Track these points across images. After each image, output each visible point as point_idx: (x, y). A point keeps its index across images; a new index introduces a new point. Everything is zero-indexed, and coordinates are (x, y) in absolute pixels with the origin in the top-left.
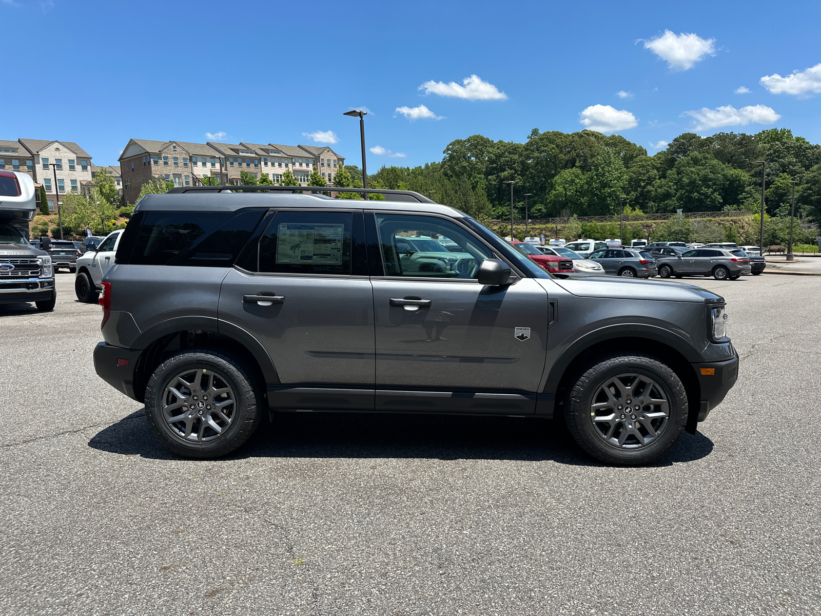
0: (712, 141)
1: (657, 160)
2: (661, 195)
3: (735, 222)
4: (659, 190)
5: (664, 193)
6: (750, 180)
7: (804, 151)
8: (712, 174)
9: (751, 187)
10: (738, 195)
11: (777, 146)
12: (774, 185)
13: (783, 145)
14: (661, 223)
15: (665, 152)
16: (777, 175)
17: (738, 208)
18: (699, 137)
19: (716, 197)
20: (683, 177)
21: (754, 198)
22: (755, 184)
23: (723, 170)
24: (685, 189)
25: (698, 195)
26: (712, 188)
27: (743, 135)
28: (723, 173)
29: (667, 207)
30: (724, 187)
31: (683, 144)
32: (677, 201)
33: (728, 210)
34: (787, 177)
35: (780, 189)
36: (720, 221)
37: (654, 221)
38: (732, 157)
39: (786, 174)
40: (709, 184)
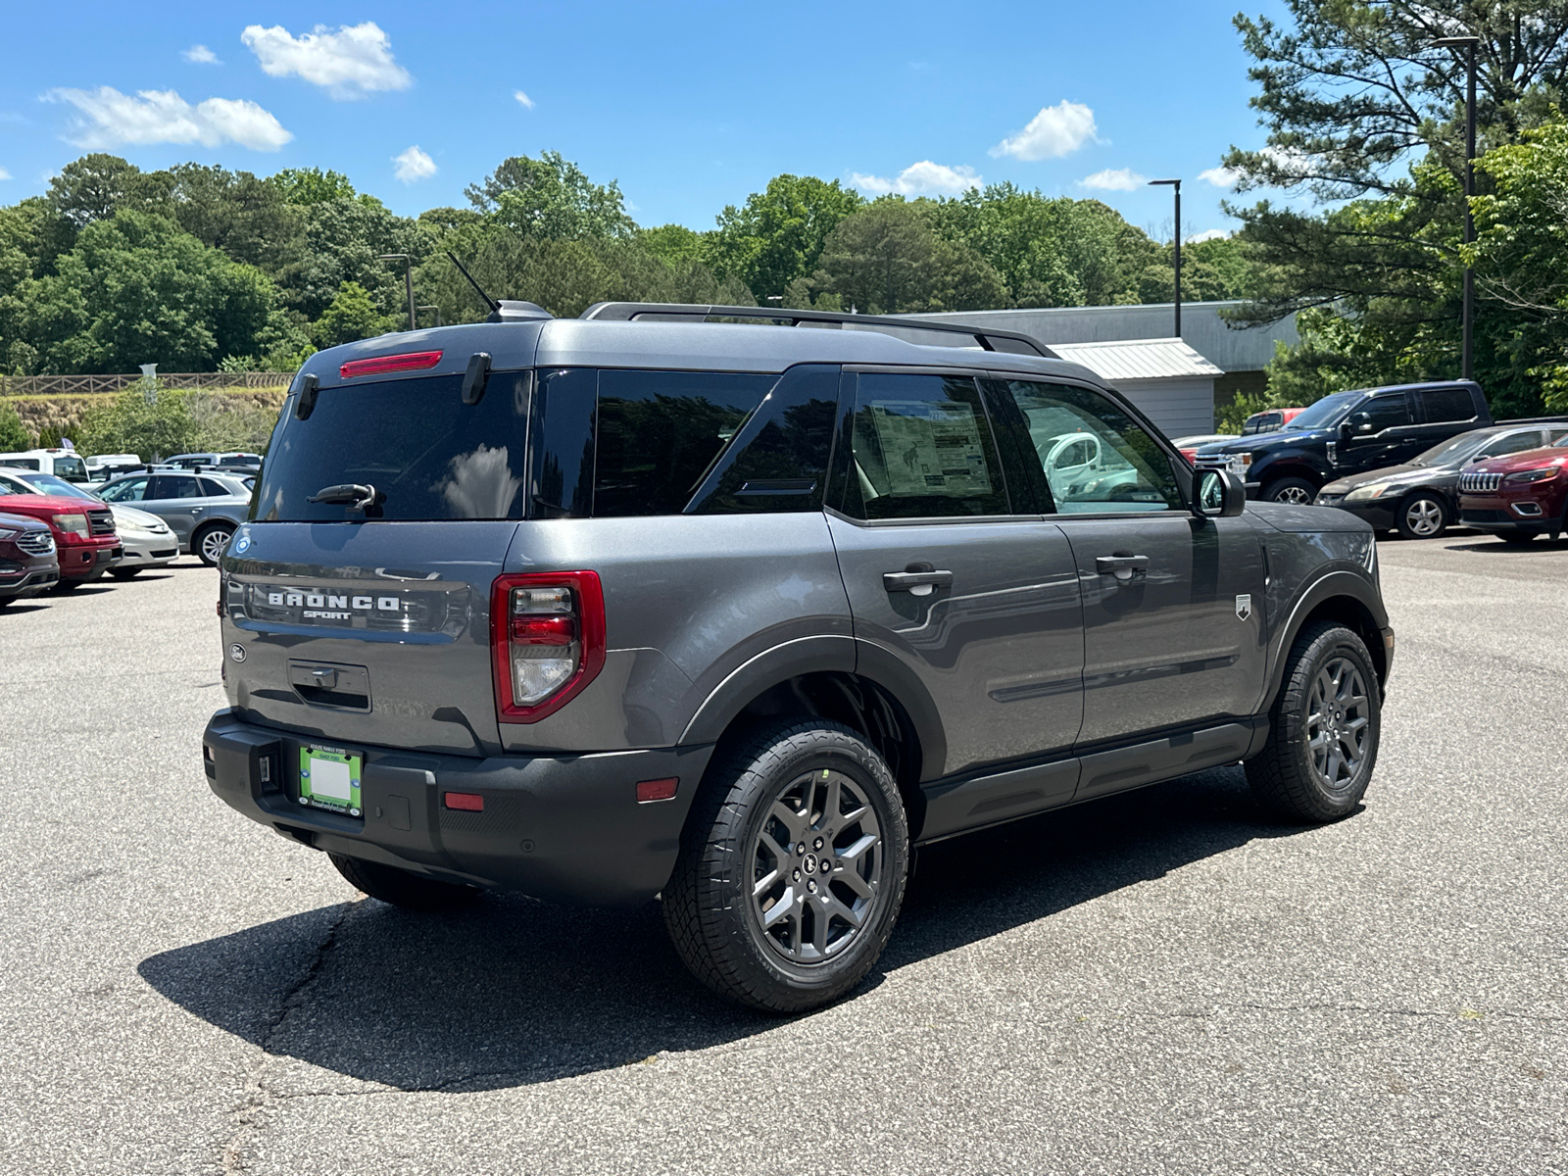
0: (172, 182)
1: (22, 220)
2: (48, 324)
3: (265, 403)
4: (42, 309)
5: (57, 317)
6: (278, 295)
7: (387, 231)
8: (181, 271)
9: (282, 311)
10: (254, 330)
11: (328, 214)
12: (331, 309)
13: (341, 213)
14: (73, 402)
15: (43, 201)
16: (336, 286)
17: (257, 366)
18: (132, 168)
19: (199, 334)
20: (106, 274)
21: (290, 340)
22: (292, 306)
23: (208, 264)
24: (116, 309)
25: (153, 327)
26: (186, 310)
27: (246, 176)
28: (208, 273)
29: (71, 356)
30: (216, 309)
31: (94, 181)
32: (98, 340)
33: (234, 368)
34: (360, 291)
35: (347, 322)
36: (227, 398)
37: (53, 397)
38: (224, 232)
39: (355, 284)
40: (178, 300)
